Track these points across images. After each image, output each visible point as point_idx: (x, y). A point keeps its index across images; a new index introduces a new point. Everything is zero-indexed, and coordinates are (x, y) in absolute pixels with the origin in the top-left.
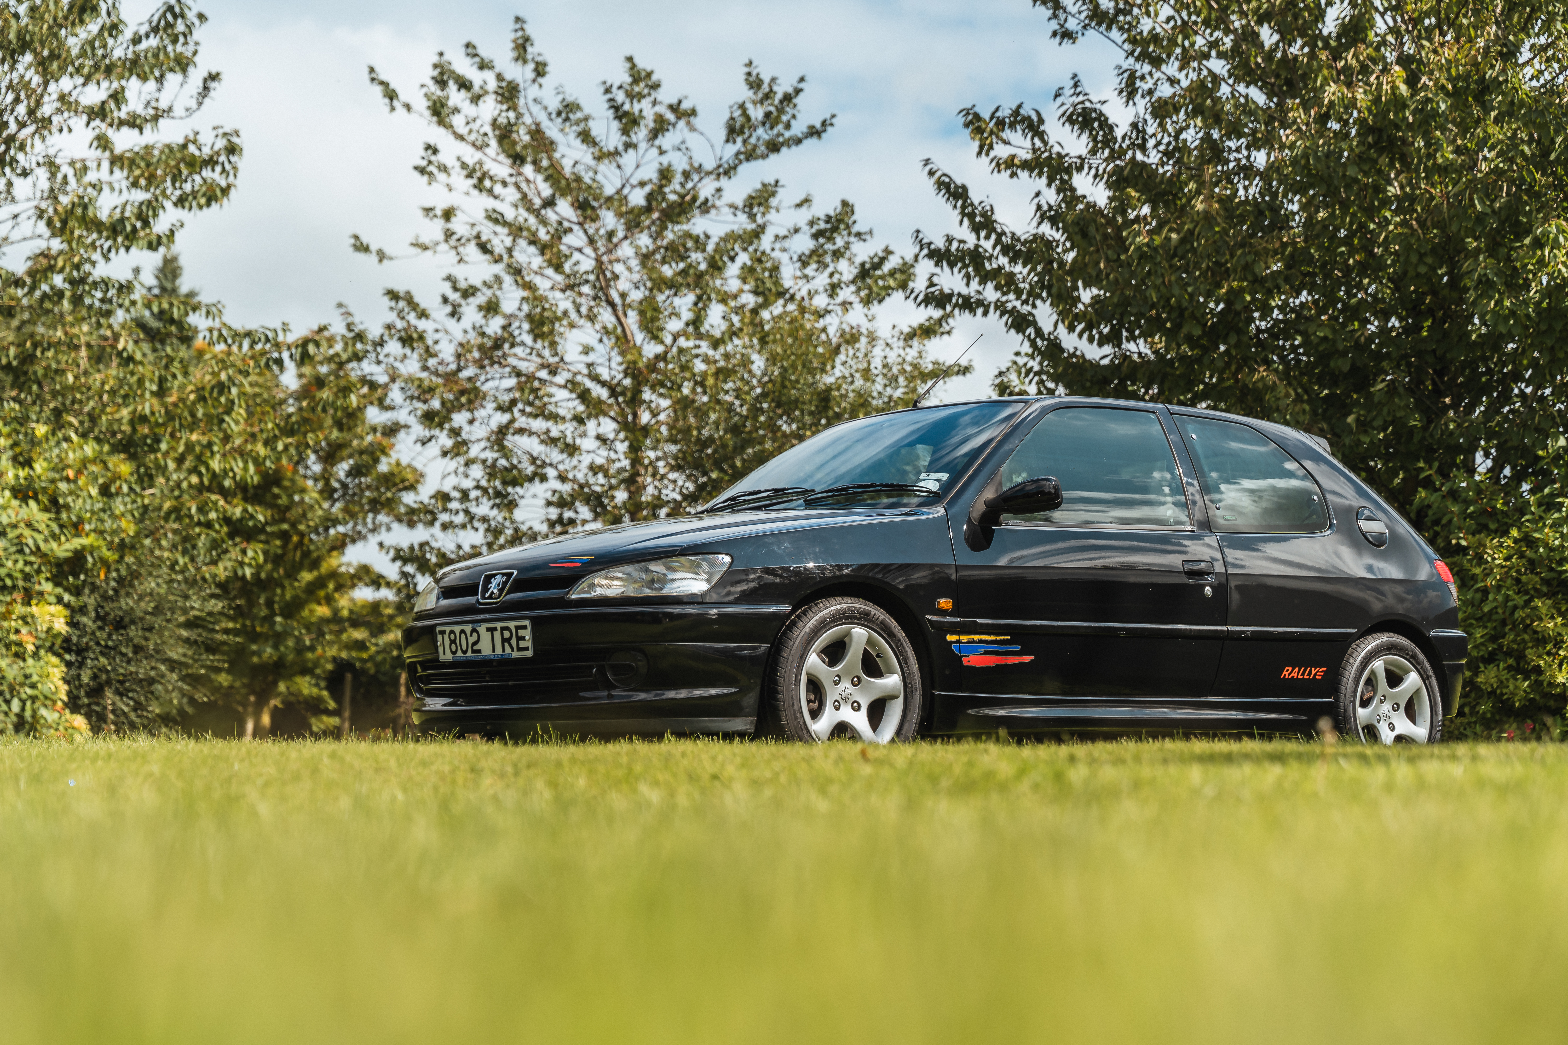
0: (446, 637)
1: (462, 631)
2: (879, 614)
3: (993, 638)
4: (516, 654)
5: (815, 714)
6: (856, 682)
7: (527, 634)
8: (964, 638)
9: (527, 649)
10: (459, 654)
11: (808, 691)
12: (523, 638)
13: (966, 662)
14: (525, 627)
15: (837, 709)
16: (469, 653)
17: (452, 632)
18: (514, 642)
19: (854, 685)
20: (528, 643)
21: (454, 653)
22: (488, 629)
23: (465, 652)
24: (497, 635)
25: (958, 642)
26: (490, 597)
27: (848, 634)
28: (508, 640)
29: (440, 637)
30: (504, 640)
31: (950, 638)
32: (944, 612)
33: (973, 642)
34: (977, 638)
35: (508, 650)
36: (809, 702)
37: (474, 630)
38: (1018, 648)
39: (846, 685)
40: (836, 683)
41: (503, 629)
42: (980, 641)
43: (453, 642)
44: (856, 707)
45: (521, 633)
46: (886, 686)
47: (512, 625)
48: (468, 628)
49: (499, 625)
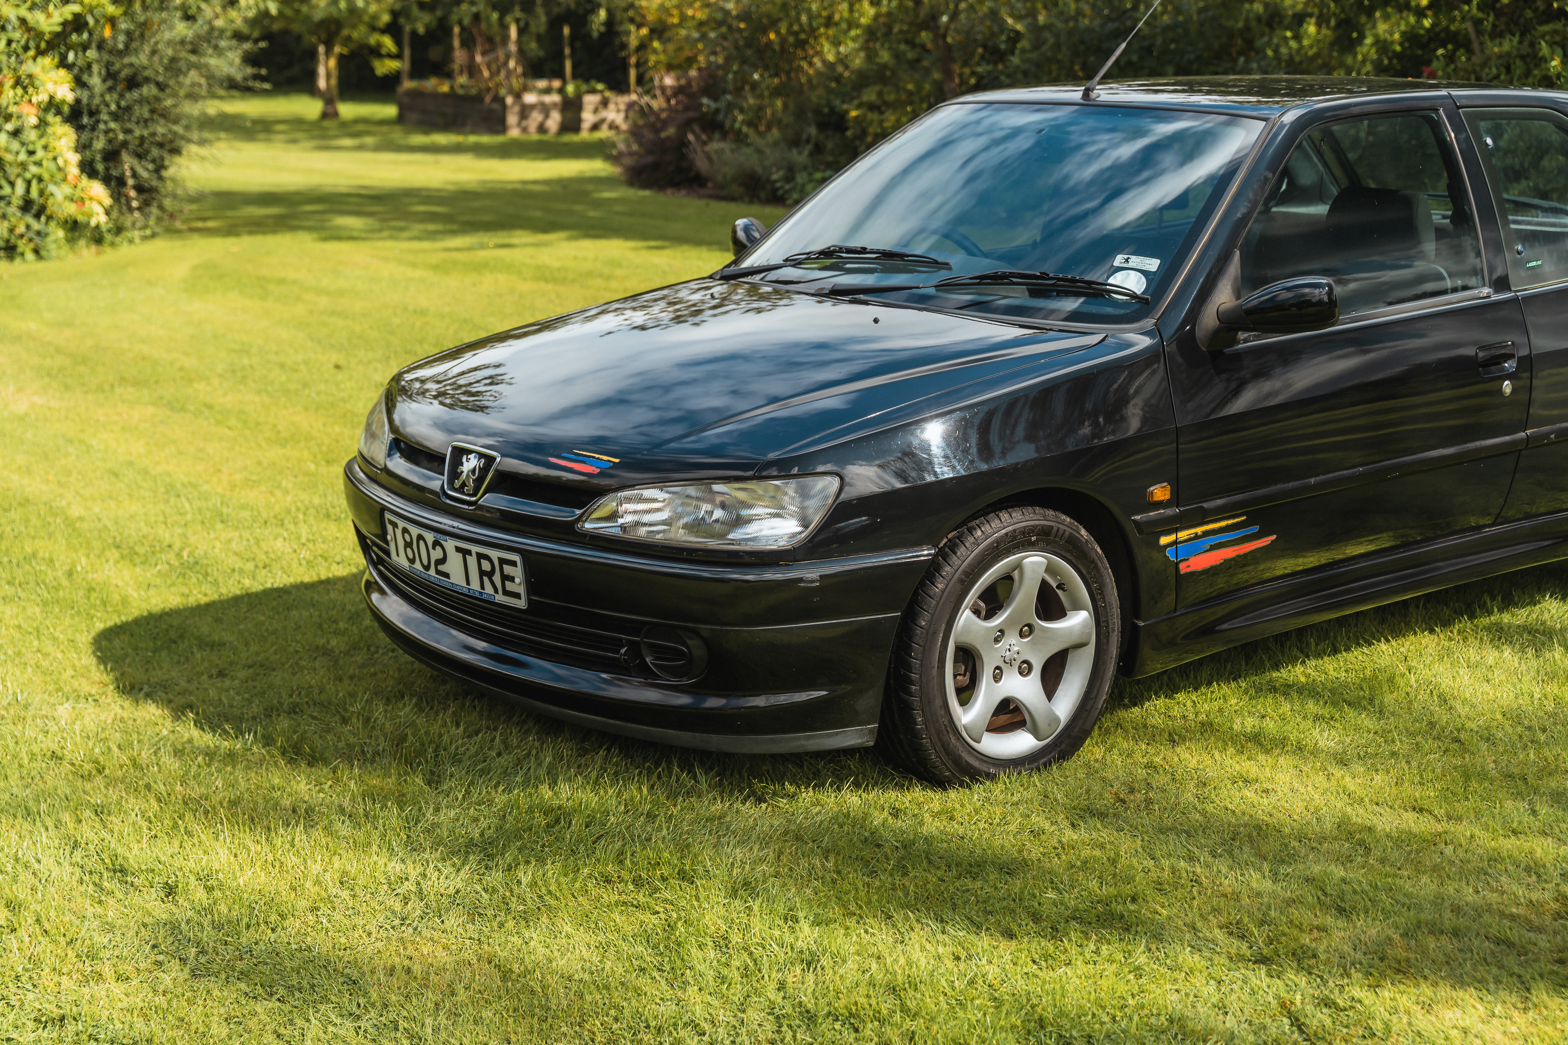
0: (399, 532)
1: (420, 537)
2: (1064, 522)
3: (1223, 524)
4: (500, 598)
5: (966, 693)
6: (1027, 630)
7: (517, 573)
8: (1183, 535)
9: (517, 596)
10: (418, 566)
11: (956, 661)
12: (512, 579)
13: (1183, 568)
14: (513, 564)
15: (997, 678)
16: (432, 572)
17: (405, 531)
18: (497, 578)
19: (1022, 635)
20: (518, 585)
21: (412, 561)
22: (458, 549)
23: (427, 568)
24: (472, 561)
25: (1175, 543)
26: (460, 490)
27: (1019, 566)
28: (490, 574)
29: (390, 528)
30: (482, 573)
31: (1164, 540)
32: (1159, 505)
33: (1197, 537)
34: (1199, 530)
35: (489, 589)
36: (955, 676)
37: (436, 543)
38: (1256, 528)
39: (1013, 643)
40: (997, 640)
41: (480, 556)
42: (1206, 534)
43: (408, 545)
44: (1025, 669)
45: (508, 569)
46: (1070, 629)
47: (495, 554)
48: (430, 537)
49: (475, 549)
